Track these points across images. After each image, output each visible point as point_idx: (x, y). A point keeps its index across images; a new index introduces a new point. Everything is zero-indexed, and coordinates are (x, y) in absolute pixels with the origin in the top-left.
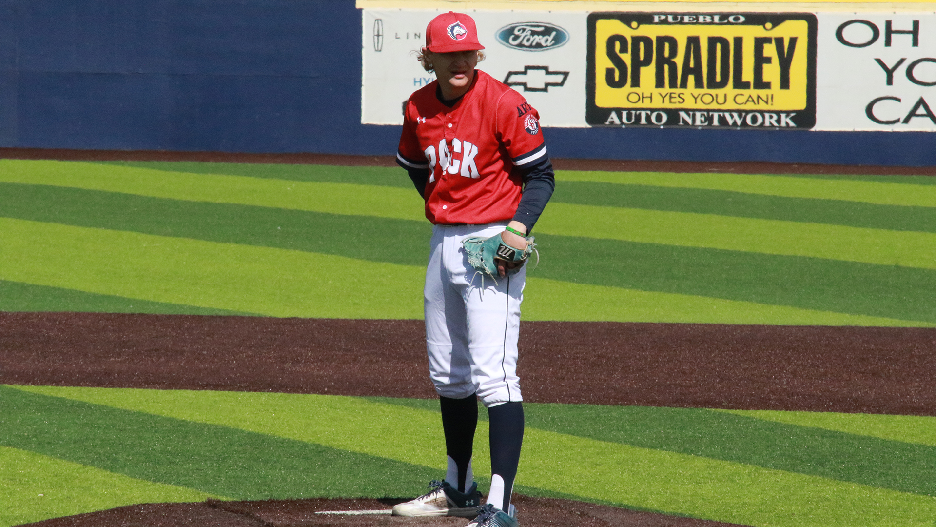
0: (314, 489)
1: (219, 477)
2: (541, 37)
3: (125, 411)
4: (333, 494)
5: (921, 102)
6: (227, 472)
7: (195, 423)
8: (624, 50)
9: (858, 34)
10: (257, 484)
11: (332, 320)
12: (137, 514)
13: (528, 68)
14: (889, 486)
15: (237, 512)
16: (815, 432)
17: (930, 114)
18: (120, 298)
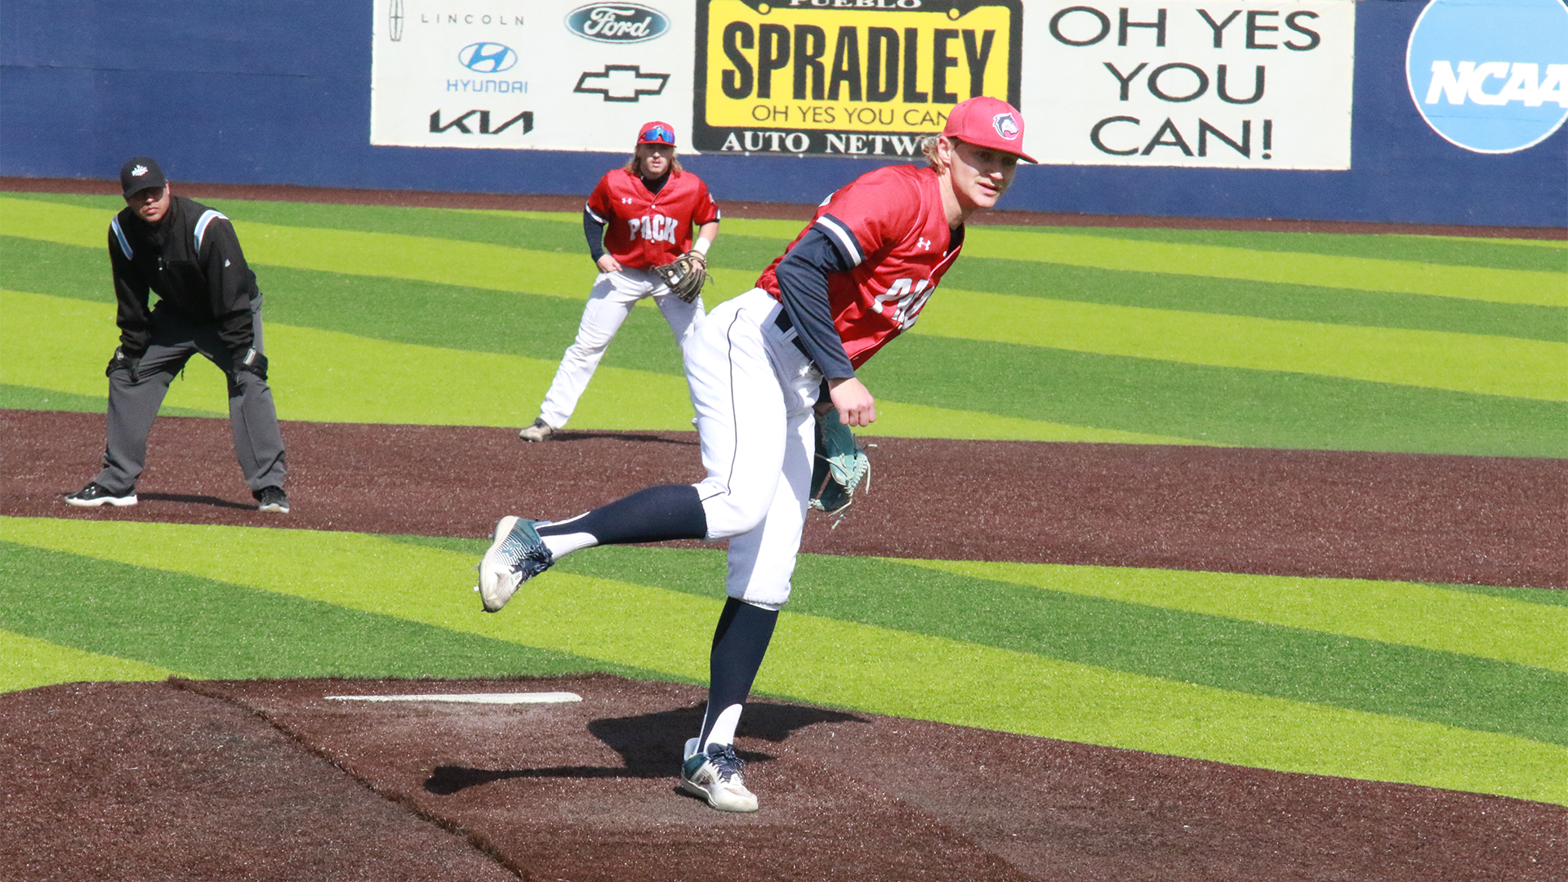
0: (317, 664)
1: (182, 645)
2: (629, 24)
3: (42, 550)
4: (348, 672)
5: (1168, 124)
6: (192, 640)
7: (143, 568)
8: (748, 43)
9: (1080, 26)
10: (237, 656)
11: (335, 425)
12: (70, 696)
13: (609, 68)
14: (1130, 668)
15: (212, 695)
16: (1026, 592)
17: (1180, 142)
18: (28, 389)
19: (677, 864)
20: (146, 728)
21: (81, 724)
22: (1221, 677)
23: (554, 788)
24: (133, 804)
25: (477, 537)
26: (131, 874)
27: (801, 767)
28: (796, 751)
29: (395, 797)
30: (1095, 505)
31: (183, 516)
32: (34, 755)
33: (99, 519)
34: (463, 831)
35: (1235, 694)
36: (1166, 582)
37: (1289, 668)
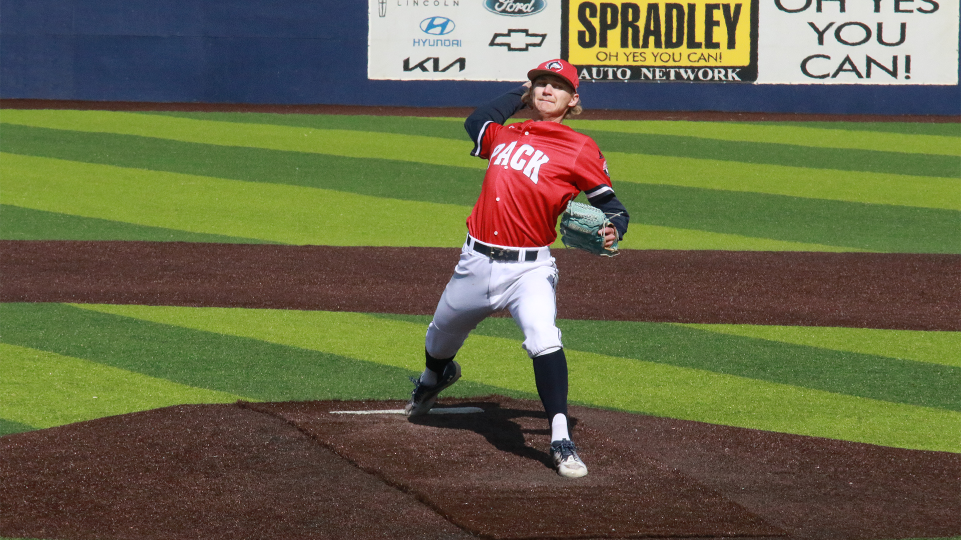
0: (329, 392)
1: (248, 382)
2: (522, 4)
3: (166, 325)
4: (345, 397)
5: (847, 59)
6: (254, 378)
7: (226, 336)
8: (593, 15)
10: (280, 387)
11: (344, 248)
12: (177, 413)
13: (510, 31)
14: (820, 387)
15: (263, 412)
16: (757, 342)
17: (855, 69)
18: (161, 228)
19: (542, 510)
20: (222, 432)
21: (183, 430)
22: (874, 392)
23: (467, 465)
24: (214, 478)
25: (426, 314)
26: (214, 520)
27: (617, 450)
28: (614, 441)
29: (372, 472)
30: (800, 289)
31: (251, 304)
32: (156, 449)
33: (201, 306)
34: (412, 491)
35: (883, 402)
36: (843, 335)
37: (916, 387)
